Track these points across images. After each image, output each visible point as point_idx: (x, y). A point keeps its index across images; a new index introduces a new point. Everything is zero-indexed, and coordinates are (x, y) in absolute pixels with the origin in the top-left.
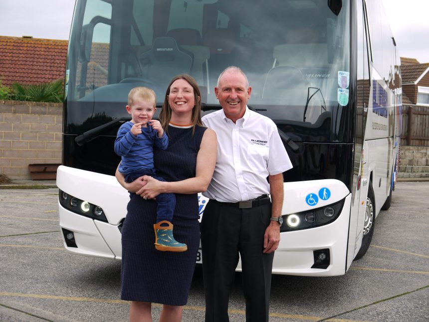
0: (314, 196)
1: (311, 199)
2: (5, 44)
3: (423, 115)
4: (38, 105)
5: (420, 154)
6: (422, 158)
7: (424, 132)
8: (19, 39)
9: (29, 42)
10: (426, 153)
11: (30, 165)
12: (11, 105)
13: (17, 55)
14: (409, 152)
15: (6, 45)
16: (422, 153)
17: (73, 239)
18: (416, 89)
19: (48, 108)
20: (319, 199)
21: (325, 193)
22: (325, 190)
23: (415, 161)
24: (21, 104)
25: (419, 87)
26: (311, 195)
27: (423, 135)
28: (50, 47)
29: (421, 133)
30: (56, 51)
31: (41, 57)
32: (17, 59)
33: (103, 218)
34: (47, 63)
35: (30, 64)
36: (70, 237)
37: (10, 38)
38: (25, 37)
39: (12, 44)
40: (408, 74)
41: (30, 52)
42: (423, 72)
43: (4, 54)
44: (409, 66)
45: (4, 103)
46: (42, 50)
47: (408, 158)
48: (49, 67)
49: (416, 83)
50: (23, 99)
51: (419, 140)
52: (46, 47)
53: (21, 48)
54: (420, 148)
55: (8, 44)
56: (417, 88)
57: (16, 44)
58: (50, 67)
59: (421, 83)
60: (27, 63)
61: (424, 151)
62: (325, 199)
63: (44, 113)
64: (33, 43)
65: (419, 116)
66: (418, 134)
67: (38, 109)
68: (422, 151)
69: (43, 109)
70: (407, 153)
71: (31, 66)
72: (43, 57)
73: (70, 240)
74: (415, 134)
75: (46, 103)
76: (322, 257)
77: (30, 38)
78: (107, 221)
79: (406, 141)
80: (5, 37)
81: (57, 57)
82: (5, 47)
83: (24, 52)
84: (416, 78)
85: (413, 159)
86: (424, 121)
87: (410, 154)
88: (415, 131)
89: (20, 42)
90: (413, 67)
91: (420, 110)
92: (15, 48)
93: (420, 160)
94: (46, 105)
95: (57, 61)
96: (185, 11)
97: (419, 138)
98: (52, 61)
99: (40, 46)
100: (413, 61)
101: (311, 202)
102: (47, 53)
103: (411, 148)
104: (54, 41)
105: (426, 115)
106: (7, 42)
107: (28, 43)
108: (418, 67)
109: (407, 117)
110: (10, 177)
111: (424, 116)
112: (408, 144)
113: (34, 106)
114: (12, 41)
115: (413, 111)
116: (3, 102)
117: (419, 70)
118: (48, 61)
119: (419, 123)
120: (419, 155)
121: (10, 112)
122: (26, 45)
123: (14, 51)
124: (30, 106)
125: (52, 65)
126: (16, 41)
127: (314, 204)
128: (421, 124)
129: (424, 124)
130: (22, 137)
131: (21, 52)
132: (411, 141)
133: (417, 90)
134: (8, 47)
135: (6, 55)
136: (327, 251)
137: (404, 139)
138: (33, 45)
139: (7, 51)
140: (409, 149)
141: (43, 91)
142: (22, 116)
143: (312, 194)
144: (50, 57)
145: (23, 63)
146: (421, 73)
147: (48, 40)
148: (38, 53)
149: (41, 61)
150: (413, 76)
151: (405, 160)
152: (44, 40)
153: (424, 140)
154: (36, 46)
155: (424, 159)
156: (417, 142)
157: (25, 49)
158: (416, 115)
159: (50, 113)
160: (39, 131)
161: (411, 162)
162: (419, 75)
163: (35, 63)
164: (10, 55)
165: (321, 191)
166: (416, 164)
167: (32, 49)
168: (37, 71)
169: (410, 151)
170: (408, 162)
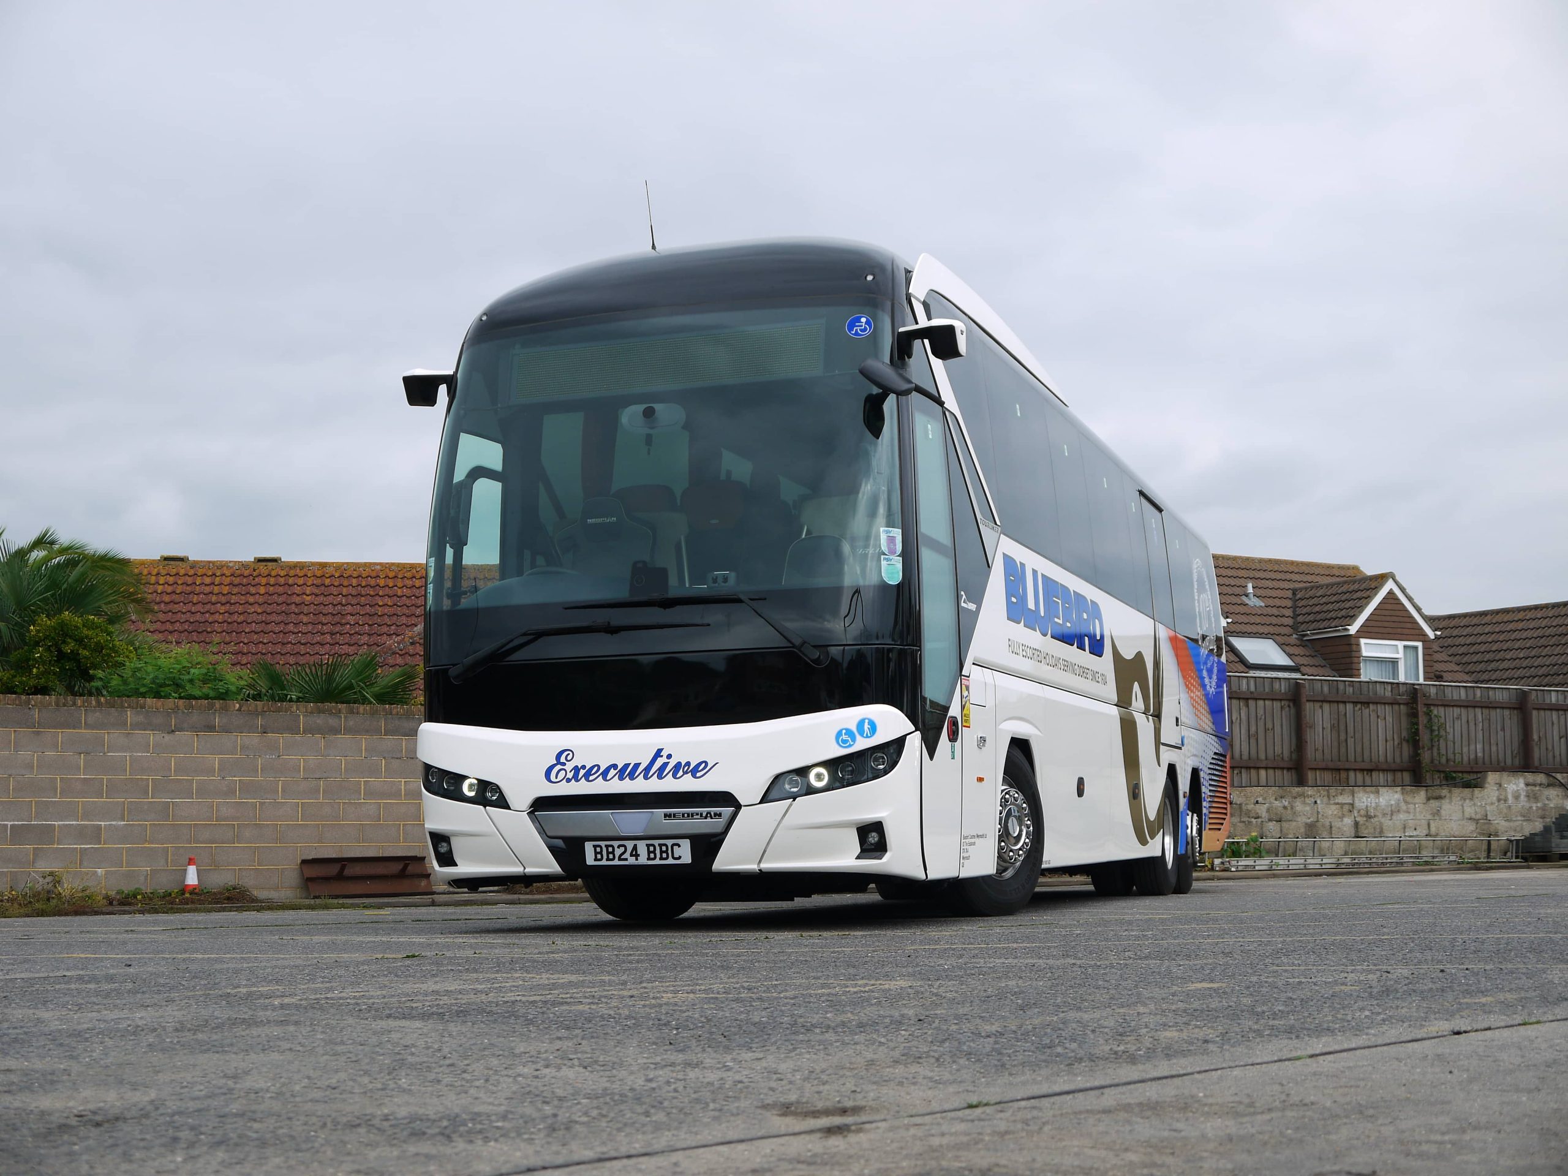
0: (849, 732)
1: (844, 737)
2: (208, 580)
3: (1338, 702)
4: (320, 711)
5: (1334, 807)
6: (1342, 817)
7: (1343, 750)
8: (244, 565)
9: (273, 573)
10: (1352, 805)
11: (304, 862)
12: (256, 713)
13: (241, 609)
14: (1304, 803)
15: (213, 583)
16: (1342, 805)
17: (450, 852)
18: (1354, 648)
19: (345, 717)
20: (858, 737)
21: (866, 726)
22: (867, 721)
23: (1323, 826)
24: (279, 710)
25: (1363, 641)
26: (844, 731)
27: (1343, 758)
28: (327, 582)
29: (1335, 751)
30: (345, 591)
31: (306, 610)
32: (241, 618)
33: (503, 803)
34: (323, 624)
35: (277, 629)
36: (443, 848)
37: (221, 565)
38: (260, 560)
39: (227, 581)
40: (1330, 607)
41: (275, 597)
42: (1369, 599)
43: (208, 607)
44: (1332, 585)
45: (239, 710)
46: (308, 591)
47: (1303, 820)
48: (328, 637)
49: (1353, 629)
50: (283, 699)
51: (1332, 770)
52: (318, 582)
53: (253, 590)
54: (1332, 790)
55: (217, 580)
56: (1358, 645)
57: (237, 581)
58: (332, 634)
59: (1368, 631)
60: (269, 628)
61: (1345, 799)
62: (867, 737)
63: (335, 731)
64: (282, 573)
65: (1326, 706)
66: (1328, 756)
67: (320, 720)
68: (1341, 799)
69: (332, 721)
70: (1299, 806)
71: (281, 635)
72: (312, 608)
73: (443, 854)
74: (1319, 756)
75: (340, 706)
76: (873, 838)
77: (274, 560)
78: (508, 807)
79: (1294, 776)
80: (209, 562)
81: (349, 609)
82: (207, 589)
83: (261, 600)
84: (1353, 618)
85: (1318, 821)
86: (1342, 718)
87: (1308, 808)
88: (1319, 745)
89: (246, 573)
90: (1345, 588)
91: (1326, 689)
92: (235, 590)
93: (1337, 824)
94: (340, 711)
95: (349, 617)
96: (649, 453)
97: (1331, 765)
98: (337, 619)
99: (301, 581)
100: (1350, 573)
101: (844, 742)
102: (321, 599)
103: (1310, 791)
104: (339, 566)
105: (1344, 702)
106: (214, 574)
107: (269, 575)
108: (1356, 586)
109: (1293, 711)
110: (255, 893)
111: (1341, 706)
112: (1301, 782)
113: (311, 713)
114: (228, 573)
115: (1306, 692)
116: (238, 705)
117: (1359, 594)
118: (324, 620)
119: (1327, 725)
120: (1332, 810)
121: (252, 729)
122: (264, 581)
123: (234, 599)
124: (302, 714)
125: (338, 628)
126: (238, 572)
127: (850, 746)
128: (1332, 727)
129: (1342, 727)
130: (283, 791)
131: (251, 600)
132: (1310, 775)
133: (1359, 651)
134: (216, 589)
135: (213, 609)
136: (877, 827)
137: (1289, 769)
138: (282, 581)
139: (214, 599)
140: (1302, 795)
141: (330, 678)
142: (282, 739)
143: (846, 729)
144: (330, 609)
145: (258, 628)
146: (1364, 601)
147: (323, 565)
148: (298, 600)
149: (305, 619)
150: (1343, 613)
151: (1294, 823)
152: (313, 564)
153: (1348, 770)
154: (291, 581)
155: (1348, 821)
156: (1328, 776)
157: (262, 590)
158: (1318, 705)
159: (348, 731)
160: (325, 775)
161: (1311, 830)
162: (1361, 609)
163: (291, 627)
164: (222, 609)
165: (861, 724)
166: (1325, 834)
167: (281, 590)
168: (297, 648)
169: (1308, 801)
170: (1302, 830)
